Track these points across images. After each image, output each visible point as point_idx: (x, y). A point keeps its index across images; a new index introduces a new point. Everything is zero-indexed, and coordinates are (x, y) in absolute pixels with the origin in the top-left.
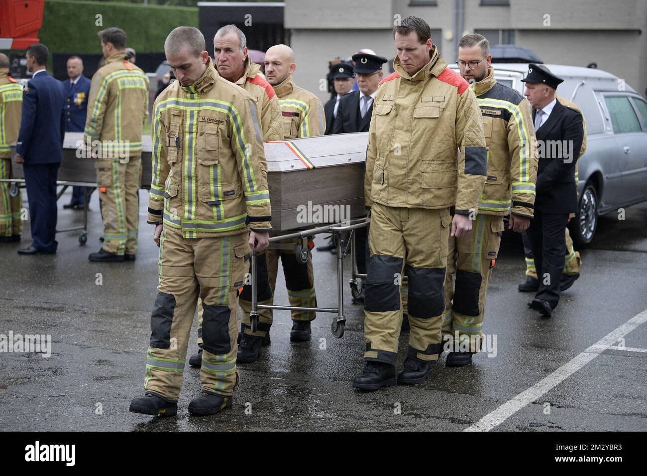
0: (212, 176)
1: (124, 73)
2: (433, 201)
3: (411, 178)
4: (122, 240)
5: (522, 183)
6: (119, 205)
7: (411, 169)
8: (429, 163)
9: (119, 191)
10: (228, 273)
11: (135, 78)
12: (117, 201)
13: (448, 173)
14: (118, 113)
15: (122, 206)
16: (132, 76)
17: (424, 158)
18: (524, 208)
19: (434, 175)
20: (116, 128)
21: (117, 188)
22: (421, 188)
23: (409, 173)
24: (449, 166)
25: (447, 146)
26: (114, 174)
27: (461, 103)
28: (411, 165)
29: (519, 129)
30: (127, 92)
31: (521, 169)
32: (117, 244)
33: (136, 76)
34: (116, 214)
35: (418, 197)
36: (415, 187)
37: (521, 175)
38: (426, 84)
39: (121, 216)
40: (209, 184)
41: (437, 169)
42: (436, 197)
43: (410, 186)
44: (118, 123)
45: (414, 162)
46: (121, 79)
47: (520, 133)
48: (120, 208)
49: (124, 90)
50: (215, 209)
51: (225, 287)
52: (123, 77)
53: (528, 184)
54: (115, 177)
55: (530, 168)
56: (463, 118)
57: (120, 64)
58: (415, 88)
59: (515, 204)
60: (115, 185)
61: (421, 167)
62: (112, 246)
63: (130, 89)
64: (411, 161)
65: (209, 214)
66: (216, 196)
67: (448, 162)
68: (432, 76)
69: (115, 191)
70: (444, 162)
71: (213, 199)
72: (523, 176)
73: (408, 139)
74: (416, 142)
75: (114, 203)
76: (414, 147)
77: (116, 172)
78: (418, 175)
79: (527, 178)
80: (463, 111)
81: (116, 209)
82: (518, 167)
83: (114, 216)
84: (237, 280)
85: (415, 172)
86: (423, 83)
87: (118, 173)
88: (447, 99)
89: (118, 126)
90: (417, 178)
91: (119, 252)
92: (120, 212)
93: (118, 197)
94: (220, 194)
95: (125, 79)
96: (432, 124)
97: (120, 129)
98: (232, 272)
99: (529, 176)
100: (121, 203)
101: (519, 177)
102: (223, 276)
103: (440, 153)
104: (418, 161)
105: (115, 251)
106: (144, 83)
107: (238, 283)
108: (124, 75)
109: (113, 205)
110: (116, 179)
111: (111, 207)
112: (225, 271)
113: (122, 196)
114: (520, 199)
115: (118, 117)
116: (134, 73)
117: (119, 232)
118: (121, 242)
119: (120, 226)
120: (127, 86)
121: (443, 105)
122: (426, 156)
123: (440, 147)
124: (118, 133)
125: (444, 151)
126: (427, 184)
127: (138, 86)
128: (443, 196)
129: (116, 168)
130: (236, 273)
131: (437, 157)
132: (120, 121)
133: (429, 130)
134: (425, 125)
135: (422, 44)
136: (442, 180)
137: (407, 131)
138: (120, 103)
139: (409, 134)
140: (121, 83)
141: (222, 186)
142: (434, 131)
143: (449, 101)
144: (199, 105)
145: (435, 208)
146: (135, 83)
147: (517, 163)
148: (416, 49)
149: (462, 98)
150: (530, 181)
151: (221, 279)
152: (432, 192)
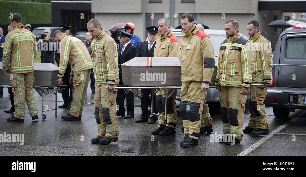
0: (100, 66)
1: (20, 34)
2: (196, 78)
3: (188, 71)
4: (23, 112)
5: (245, 75)
6: (21, 96)
7: (187, 68)
8: (193, 65)
9: (21, 89)
10: (107, 96)
11: (26, 36)
12: (20, 94)
13: (201, 68)
14: (18, 53)
15: (22, 96)
16: (25, 35)
17: (191, 64)
18: (245, 84)
19: (195, 69)
20: (18, 60)
21: (20, 88)
22: (191, 74)
23: (187, 69)
24: (201, 65)
25: (199, 58)
26: (18, 81)
27: (202, 43)
28: (187, 66)
29: (244, 54)
30: (22, 43)
31: (245, 69)
32: (20, 114)
33: (27, 35)
34: (20, 100)
35: (191, 78)
36: (189, 74)
37: (245, 72)
38: (191, 37)
39: (22, 101)
40: (100, 68)
41: (196, 67)
42: (196, 77)
43: (188, 74)
44: (18, 57)
45: (188, 65)
46: (19, 37)
47: (244, 56)
48: (21, 97)
49: (20, 42)
50: (101, 76)
51: (106, 101)
52: (19, 36)
53: (247, 75)
54: (18, 83)
55: (248, 69)
56: (203, 48)
57: (19, 30)
58: (188, 39)
59: (243, 82)
60: (19, 87)
61: (190, 67)
62: (18, 115)
63: (24, 41)
64: (187, 65)
65: (100, 78)
66: (102, 72)
67: (200, 64)
68: (193, 34)
69: (19, 90)
70: (198, 64)
71: (101, 73)
72: (246, 72)
73: (185, 57)
74: (188, 58)
75: (19, 95)
76: (187, 60)
77: (19, 80)
78: (190, 70)
79: (247, 73)
80: (203, 46)
81: (19, 97)
82: (244, 69)
83: (19, 101)
84: (111, 99)
85: (189, 69)
86: (190, 37)
87: (20, 81)
88: (197, 42)
89: (19, 59)
90: (190, 71)
91: (21, 118)
92: (22, 99)
93: (20, 92)
94: (103, 72)
95: (20, 37)
96: (192, 51)
97: (20, 60)
98: (109, 96)
99: (248, 72)
100: (22, 95)
101: (244, 72)
102: (106, 97)
103: (196, 61)
104: (189, 65)
105: (20, 117)
106: (32, 38)
107: (111, 100)
108: (20, 35)
109: (18, 96)
110: (19, 84)
111: (18, 97)
112: (106, 96)
113: (22, 92)
114: (244, 81)
115: (18, 55)
116: (26, 33)
117: (21, 109)
118: (22, 113)
119: (22, 105)
120: (22, 40)
121: (196, 44)
122: (192, 63)
123: (196, 59)
124: (19, 62)
125: (197, 61)
126: (193, 73)
127: (28, 39)
128: (200, 76)
129: (18, 79)
130: (110, 97)
131: (195, 63)
132: (19, 57)
133: (192, 54)
134: (190, 52)
135: (190, 22)
136: (198, 71)
137: (185, 54)
138: (19, 48)
139: (186, 55)
140: (18, 39)
141: (104, 69)
142: (193, 54)
143: (198, 42)
144: (98, 43)
145: (197, 81)
146: (26, 38)
147: (244, 67)
148: (187, 24)
149: (202, 41)
150: (248, 74)
151: (105, 98)
152: (195, 75)
